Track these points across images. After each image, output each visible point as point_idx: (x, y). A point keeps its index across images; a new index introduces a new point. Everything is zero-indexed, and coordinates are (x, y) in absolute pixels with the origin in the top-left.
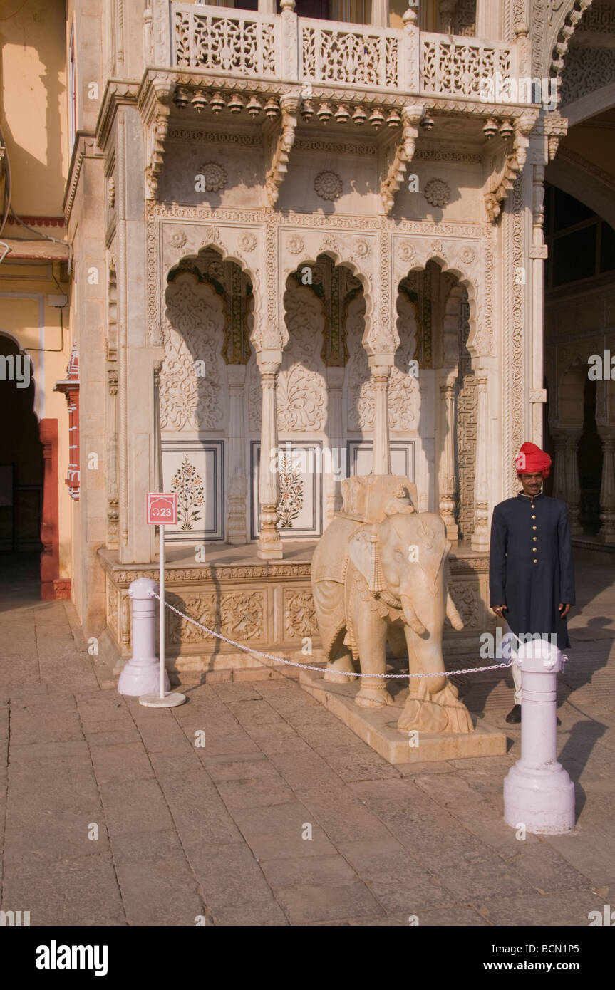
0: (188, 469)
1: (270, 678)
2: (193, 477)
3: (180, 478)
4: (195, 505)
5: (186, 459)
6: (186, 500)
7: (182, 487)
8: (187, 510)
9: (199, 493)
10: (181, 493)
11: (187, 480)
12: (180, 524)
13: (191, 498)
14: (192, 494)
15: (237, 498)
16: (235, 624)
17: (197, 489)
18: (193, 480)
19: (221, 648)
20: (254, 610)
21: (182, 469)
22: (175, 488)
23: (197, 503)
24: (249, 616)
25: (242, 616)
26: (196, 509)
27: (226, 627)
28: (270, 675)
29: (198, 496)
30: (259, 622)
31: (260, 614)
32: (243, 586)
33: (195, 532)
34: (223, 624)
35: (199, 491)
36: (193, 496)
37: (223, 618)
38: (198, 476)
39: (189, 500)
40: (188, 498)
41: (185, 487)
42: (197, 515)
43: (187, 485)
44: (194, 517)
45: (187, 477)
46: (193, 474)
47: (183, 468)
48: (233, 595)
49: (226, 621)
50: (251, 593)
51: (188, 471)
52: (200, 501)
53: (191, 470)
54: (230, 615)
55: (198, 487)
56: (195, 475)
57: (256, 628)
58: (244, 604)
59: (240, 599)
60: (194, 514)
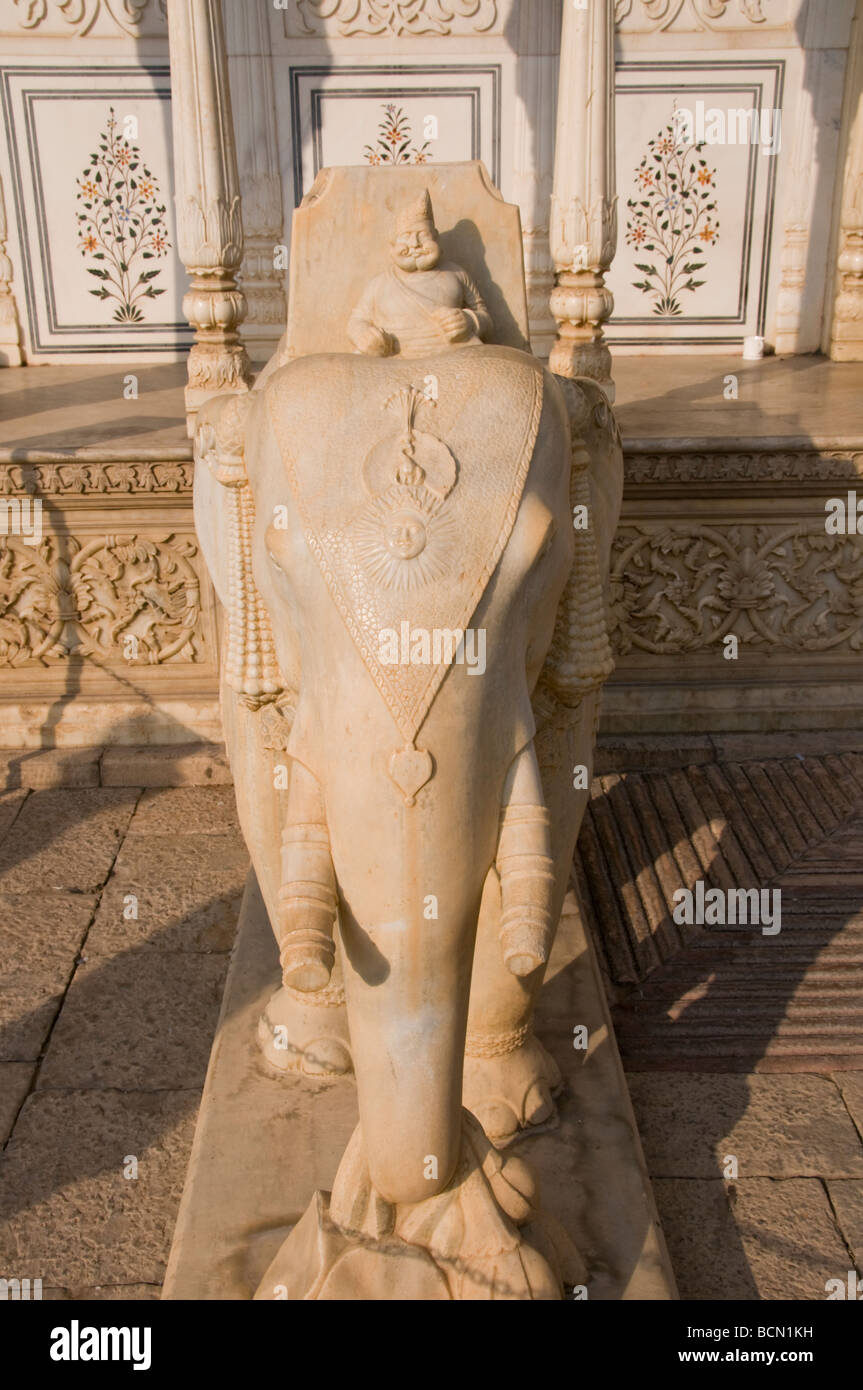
0: (114, 153)
1: (207, 781)
2: (134, 175)
3: (99, 179)
4: (147, 256)
5: (112, 124)
6: (120, 240)
7: (108, 203)
8: (124, 268)
9: (156, 222)
10: (105, 221)
11: (119, 185)
12: (112, 306)
13: (133, 234)
14: (136, 223)
15: (259, 237)
16: (120, 622)
17: (148, 211)
18: (134, 185)
19: (83, 684)
20: (173, 586)
21: (100, 153)
22: (89, 206)
23: (150, 250)
24: (160, 601)
25: (140, 601)
26: (149, 266)
27: (94, 629)
28: (209, 773)
29: (153, 229)
30: (190, 617)
31: (191, 596)
32: (134, 516)
33: (151, 328)
34: (85, 617)
35: (155, 214)
36: (137, 229)
37: (82, 605)
38: (148, 174)
39: (129, 242)
40: (126, 234)
41: (115, 205)
42: (155, 283)
43: (119, 199)
44: (144, 287)
45: (118, 177)
46: (133, 167)
47: (104, 148)
48: (106, 541)
49: (94, 612)
50: (161, 535)
51: (120, 157)
52: (159, 243)
53: (128, 157)
54: (103, 594)
55: (149, 204)
56: (139, 171)
57: (184, 635)
58: (142, 565)
59: (130, 552)
60: (145, 278)
